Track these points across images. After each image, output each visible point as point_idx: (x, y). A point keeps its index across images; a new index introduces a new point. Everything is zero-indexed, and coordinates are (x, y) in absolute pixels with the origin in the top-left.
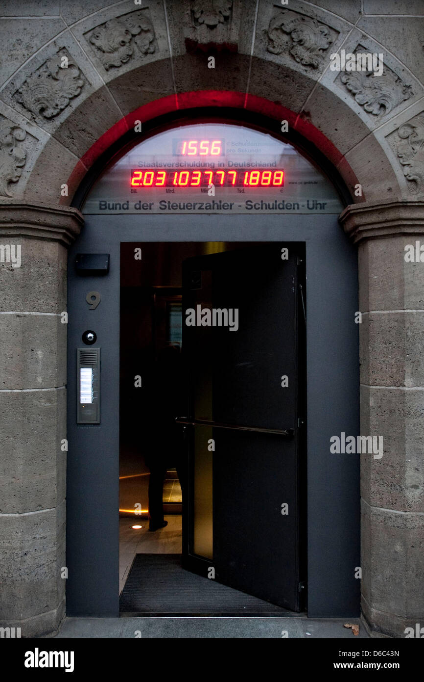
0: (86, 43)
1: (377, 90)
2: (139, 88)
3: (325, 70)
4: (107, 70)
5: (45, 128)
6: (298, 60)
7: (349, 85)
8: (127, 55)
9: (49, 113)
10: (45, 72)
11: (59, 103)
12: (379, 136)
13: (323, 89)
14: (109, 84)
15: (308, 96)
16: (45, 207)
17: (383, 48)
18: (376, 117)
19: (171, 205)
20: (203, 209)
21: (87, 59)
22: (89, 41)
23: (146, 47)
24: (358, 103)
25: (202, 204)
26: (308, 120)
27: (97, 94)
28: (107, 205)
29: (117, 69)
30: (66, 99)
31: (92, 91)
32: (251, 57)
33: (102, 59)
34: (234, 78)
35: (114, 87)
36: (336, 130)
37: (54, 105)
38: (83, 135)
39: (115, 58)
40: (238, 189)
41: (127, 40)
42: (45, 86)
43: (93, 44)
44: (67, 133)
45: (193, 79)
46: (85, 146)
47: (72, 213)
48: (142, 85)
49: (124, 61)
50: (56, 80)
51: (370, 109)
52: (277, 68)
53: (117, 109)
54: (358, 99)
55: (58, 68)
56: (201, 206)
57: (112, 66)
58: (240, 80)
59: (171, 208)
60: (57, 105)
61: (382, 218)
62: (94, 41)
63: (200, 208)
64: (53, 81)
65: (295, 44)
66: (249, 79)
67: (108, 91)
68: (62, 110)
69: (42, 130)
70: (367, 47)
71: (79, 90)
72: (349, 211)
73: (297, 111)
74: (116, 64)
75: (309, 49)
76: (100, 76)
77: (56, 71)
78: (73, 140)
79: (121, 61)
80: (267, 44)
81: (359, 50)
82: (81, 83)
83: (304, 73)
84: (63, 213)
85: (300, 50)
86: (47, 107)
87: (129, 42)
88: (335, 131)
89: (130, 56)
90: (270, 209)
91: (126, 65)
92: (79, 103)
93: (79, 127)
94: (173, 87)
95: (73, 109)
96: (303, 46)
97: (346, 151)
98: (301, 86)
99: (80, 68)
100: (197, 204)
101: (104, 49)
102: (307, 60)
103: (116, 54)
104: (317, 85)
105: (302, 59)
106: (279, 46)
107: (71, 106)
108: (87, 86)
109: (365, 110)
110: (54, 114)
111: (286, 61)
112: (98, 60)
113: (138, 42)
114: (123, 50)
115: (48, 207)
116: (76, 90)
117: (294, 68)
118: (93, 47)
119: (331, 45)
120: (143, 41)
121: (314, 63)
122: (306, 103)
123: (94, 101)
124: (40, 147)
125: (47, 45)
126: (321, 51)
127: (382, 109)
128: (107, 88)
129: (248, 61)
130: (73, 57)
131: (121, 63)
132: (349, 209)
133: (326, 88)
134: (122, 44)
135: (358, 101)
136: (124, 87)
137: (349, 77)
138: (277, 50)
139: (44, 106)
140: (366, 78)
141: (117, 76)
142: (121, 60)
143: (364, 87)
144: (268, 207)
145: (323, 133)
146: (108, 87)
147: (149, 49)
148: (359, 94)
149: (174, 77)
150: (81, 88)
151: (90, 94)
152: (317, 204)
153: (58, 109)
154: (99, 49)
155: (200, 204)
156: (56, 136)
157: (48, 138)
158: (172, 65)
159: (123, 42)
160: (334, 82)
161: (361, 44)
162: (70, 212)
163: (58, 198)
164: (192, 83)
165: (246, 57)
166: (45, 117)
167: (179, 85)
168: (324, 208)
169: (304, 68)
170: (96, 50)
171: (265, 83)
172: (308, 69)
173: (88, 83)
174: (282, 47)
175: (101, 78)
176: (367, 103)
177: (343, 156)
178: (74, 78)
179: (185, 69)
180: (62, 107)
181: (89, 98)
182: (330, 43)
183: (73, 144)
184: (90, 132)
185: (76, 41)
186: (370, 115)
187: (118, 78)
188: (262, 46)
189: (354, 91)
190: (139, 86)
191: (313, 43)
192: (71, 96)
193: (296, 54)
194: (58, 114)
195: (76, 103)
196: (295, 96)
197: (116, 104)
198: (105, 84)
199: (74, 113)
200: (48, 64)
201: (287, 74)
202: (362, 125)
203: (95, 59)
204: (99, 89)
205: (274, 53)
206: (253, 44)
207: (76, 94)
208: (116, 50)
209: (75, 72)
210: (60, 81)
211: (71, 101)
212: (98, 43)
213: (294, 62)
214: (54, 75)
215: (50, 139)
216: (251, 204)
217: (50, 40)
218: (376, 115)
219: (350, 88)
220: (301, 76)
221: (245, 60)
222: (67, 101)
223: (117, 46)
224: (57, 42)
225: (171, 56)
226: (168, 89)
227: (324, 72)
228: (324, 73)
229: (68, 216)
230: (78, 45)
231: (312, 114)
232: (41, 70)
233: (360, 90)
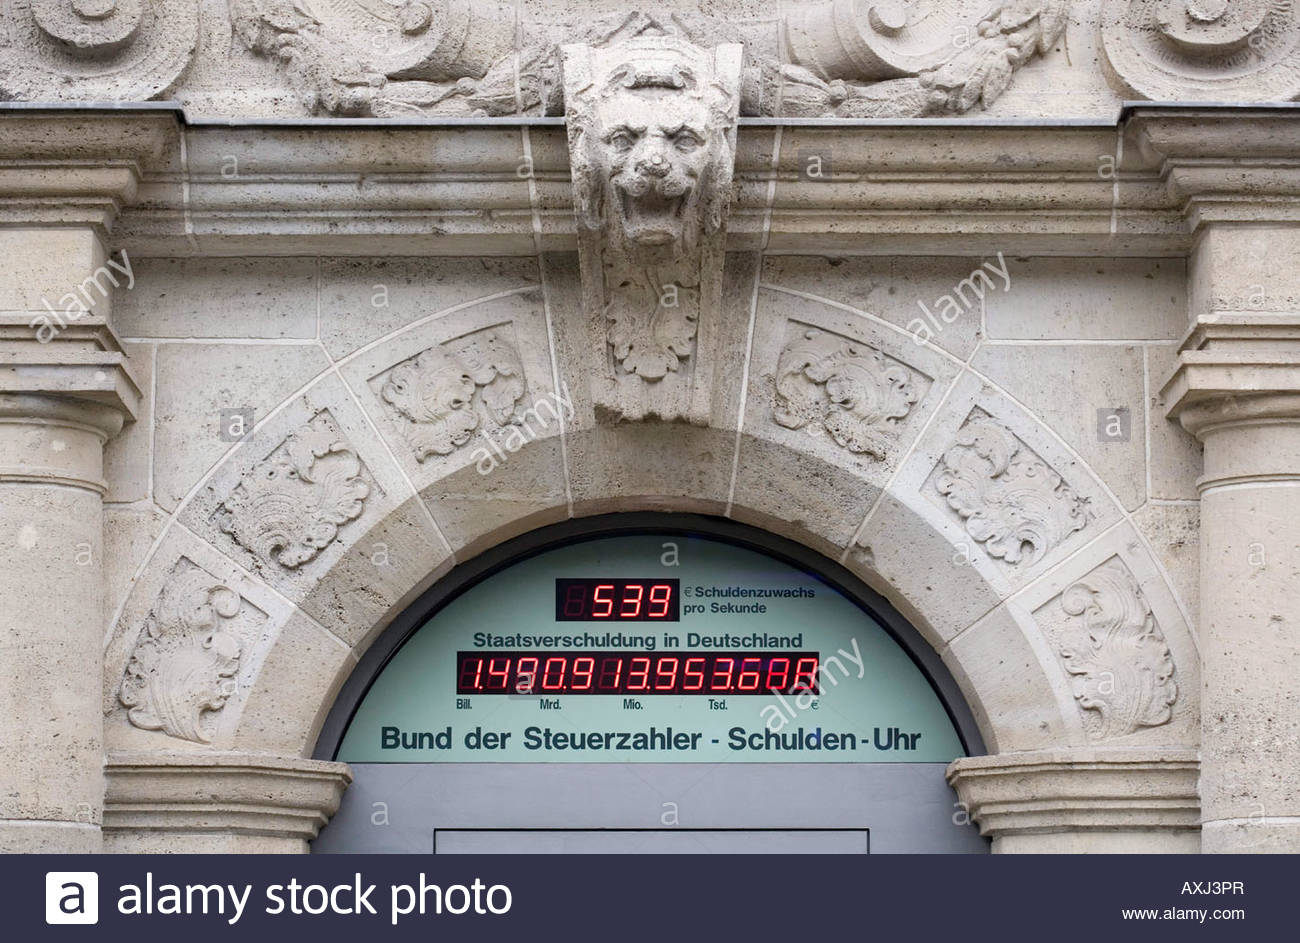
0: (375, 402)
1: (1013, 510)
2: (488, 495)
3: (902, 463)
4: (420, 462)
5: (283, 590)
6: (841, 441)
7: (952, 498)
8: (466, 430)
9: (290, 557)
10: (284, 465)
11: (313, 535)
12: (1019, 609)
13: (895, 505)
14: (424, 494)
15: (864, 516)
16: (286, 767)
17: (1028, 416)
18: (1013, 567)
19: (551, 738)
20: (629, 747)
21: (376, 436)
22: (379, 396)
23: (507, 413)
24: (973, 538)
25: (627, 736)
26: (867, 562)
27: (399, 515)
28: (400, 737)
29: (441, 459)
30: (329, 526)
31: (389, 508)
32: (738, 435)
33: (410, 439)
34: (700, 473)
35: (434, 498)
36: (929, 588)
37: (303, 539)
38: (362, 598)
39: (437, 435)
40: (711, 701)
41: (465, 398)
42: (285, 498)
43: (390, 403)
44: (329, 598)
45: (608, 473)
46: (366, 622)
47: (338, 774)
48: (495, 489)
49: (459, 442)
50: (311, 483)
51: (998, 551)
52: (795, 457)
53: (438, 538)
54: (972, 528)
55: (313, 457)
56: (623, 741)
57: (431, 454)
58: (715, 476)
59: (551, 744)
60: (310, 540)
61: (1026, 792)
62: (391, 395)
63: (620, 746)
64: (301, 484)
65: (833, 407)
66: (734, 475)
67: (423, 506)
68: (320, 550)
69: (278, 594)
70: (993, 414)
71: (359, 506)
72: (957, 772)
73: (843, 544)
74: (441, 450)
75: (865, 418)
76: (404, 475)
77: (310, 464)
78: (340, 610)
79: (453, 443)
80: (774, 404)
81: (975, 418)
82: (362, 490)
83: (855, 471)
84: (318, 777)
85: (843, 419)
86: (289, 544)
87: (469, 402)
88: (928, 591)
89: (472, 431)
90: (786, 747)
91: (462, 450)
92: (360, 536)
93: (356, 585)
94: (565, 490)
95: (346, 549)
96: (850, 412)
97: (954, 633)
98: (849, 497)
99: (362, 457)
100: (613, 735)
101: (414, 415)
102: (861, 442)
103: (440, 426)
104: (883, 495)
105: (850, 441)
106: (800, 413)
107: (339, 542)
108: (377, 498)
109: (989, 554)
110: (305, 558)
111: (815, 443)
112: (402, 439)
113: (490, 401)
114: (458, 420)
115: (291, 768)
116: (352, 507)
117: (833, 461)
118: (389, 409)
119: (914, 407)
120: (500, 399)
121: (876, 450)
122: (862, 529)
123: (390, 529)
124: (274, 633)
125: (287, 403)
126: (893, 421)
127: (1027, 549)
128: (419, 500)
129: (732, 442)
130: (346, 431)
131: (452, 446)
132: (957, 767)
133: (903, 506)
134: (455, 406)
135: (973, 534)
136: (459, 496)
137: (955, 481)
138: (793, 421)
139: (281, 541)
140: (993, 482)
141: (443, 476)
142: (453, 439)
143: (985, 501)
144: (781, 742)
145: (902, 592)
146: (423, 498)
147: (513, 414)
148: (974, 518)
149: (566, 472)
150: (362, 500)
151: (384, 517)
152: (898, 737)
153: (311, 547)
154: (403, 414)
155: (619, 735)
156: (308, 607)
157: (291, 612)
158: (564, 447)
159: (457, 402)
160: (920, 490)
161: (979, 405)
162: (334, 774)
163: (303, 737)
164: (607, 479)
165: (728, 436)
166: (284, 565)
167: (577, 486)
168: (914, 747)
169: (855, 459)
170: (395, 416)
171: (770, 484)
172: (864, 460)
173: (377, 490)
174: (806, 414)
175: (408, 480)
176: (993, 536)
177: (947, 644)
178: (348, 479)
179: (592, 455)
180: (322, 544)
181: (381, 523)
182: (912, 403)
183: (340, 618)
184: (378, 592)
185: (353, 395)
186: (1000, 562)
187: (445, 479)
188: (762, 411)
189: (965, 512)
190: (488, 491)
191: (875, 405)
192: (341, 520)
193: (837, 430)
194: (312, 559)
195: (352, 536)
196: (836, 512)
197: (437, 529)
198: (415, 492)
199: (347, 557)
200: (291, 446)
201: (819, 472)
202: (983, 587)
203: (395, 437)
204: (404, 504)
205: (786, 427)
206: (742, 407)
207: (353, 515)
208: (440, 417)
209: (349, 466)
210: (316, 486)
211: (341, 529)
212: (401, 402)
213: (833, 444)
214: (304, 473)
215: (295, 613)
216: (743, 736)
217: (294, 393)
218: (1014, 563)
219: (956, 504)
220: (847, 476)
221: (724, 439)
222: (332, 530)
223: (444, 410)
224: (309, 399)
225: (562, 432)
226: (551, 494)
227: (899, 467)
228: (897, 471)
229: (328, 781)
230: (355, 404)
231: (873, 549)
232: (274, 460)
233: (978, 510)
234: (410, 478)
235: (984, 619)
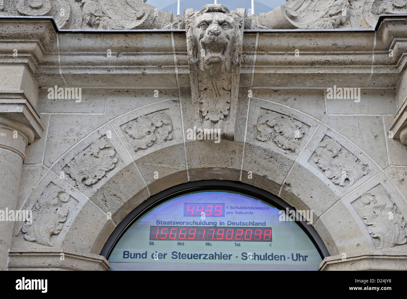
0: (122, 132)
1: (341, 168)
2: (159, 165)
3: (301, 153)
4: (136, 151)
5: (85, 193)
6: (280, 145)
7: (319, 164)
8: (152, 141)
9: (88, 182)
10: (90, 152)
11: (97, 174)
12: (346, 202)
13: (299, 167)
14: (137, 162)
15: (288, 172)
16: (79, 255)
17: (344, 138)
18: (342, 188)
19: (181, 255)
20: (207, 259)
21: (121, 143)
22: (123, 131)
23: (166, 136)
24: (328, 177)
25: (206, 255)
26: (289, 190)
27: (127, 169)
28: (129, 254)
29: (143, 151)
30: (103, 172)
31: (124, 166)
32: (244, 144)
33: (132, 144)
34: (232, 158)
35: (140, 164)
36: (312, 197)
37: (93, 176)
38: (114, 198)
39: (143, 143)
40: (235, 243)
41: (152, 131)
42: (88, 162)
43: (127, 133)
44: (102, 197)
45: (200, 158)
46: (115, 208)
47: (100, 260)
48: (162, 163)
49: (149, 145)
50: (98, 158)
51: (337, 182)
52: (264, 151)
53: (142, 179)
54: (327, 174)
55: (99, 149)
56: (205, 257)
57: (140, 149)
58: (236, 159)
59: (181, 257)
60: (96, 176)
61: (354, 268)
62: (128, 130)
63: (204, 258)
64: (95, 158)
65: (277, 134)
66: (243, 159)
67: (136, 167)
68: (99, 180)
69: (82, 194)
70: (331, 137)
71: (114, 165)
72: (326, 262)
73: (280, 183)
74: (143, 147)
75: (288, 138)
76: (130, 155)
77: (98, 151)
78: (106, 202)
79: (147, 145)
80: (256, 134)
81: (325, 138)
82: (115, 160)
83: (285, 155)
84: (92, 260)
85: (280, 138)
86: (88, 177)
87: (153, 132)
88: (311, 198)
89: (154, 142)
90: (261, 260)
91: (150, 148)
92: (113, 175)
93: (111, 193)
94: (186, 165)
95: (108, 179)
96: (283, 136)
97: (321, 214)
98: (283, 165)
99: (116, 150)
100: (202, 254)
101: (134, 136)
102: (287, 146)
103: (143, 140)
104: (295, 163)
105: (282, 146)
106: (265, 136)
107: (106, 177)
108: (120, 163)
109: (333, 183)
110: (93, 182)
111: (270, 146)
112: (130, 144)
113: (160, 132)
114: (149, 138)
115: (80, 255)
116: (111, 166)
117: (277, 152)
118: (127, 135)
119: (304, 135)
120: (163, 133)
121: (292, 148)
122: (287, 177)
123: (124, 174)
124: (80, 207)
125: (92, 133)
126: (297, 139)
127: (347, 181)
128: (135, 164)
129: (242, 146)
130: (111, 142)
131: (147, 147)
132: (326, 260)
133: (302, 166)
134: (149, 133)
135: (328, 176)
136: (149, 164)
137: (319, 158)
138: (263, 139)
139: (86, 177)
140: (333, 159)
141: (143, 156)
142: (147, 144)
143: (331, 165)
144: (259, 258)
145: (302, 199)
146: (136, 164)
147: (168, 137)
148: (327, 170)
149: (186, 157)
150: (115, 163)
151: (122, 169)
152: (300, 256)
153: (96, 178)
154: (131, 136)
155: (204, 254)
156: (93, 198)
157: (87, 200)
158: (185, 148)
159: (149, 132)
160: (308, 161)
161: (327, 134)
162: (99, 260)
163: (90, 248)
164: (200, 161)
165: (241, 144)
166: (86, 185)
167: (189, 163)
168: (305, 260)
169: (285, 151)
170: (128, 137)
171: (255, 162)
172: (288, 152)
173: (120, 160)
174: (267, 137)
175: (131, 157)
176: (334, 177)
177: (319, 218)
178: (111, 157)
179: (195, 151)
180: (100, 177)
181: (121, 171)
182: (304, 134)
183: (106, 205)
184: (120, 197)
185: (114, 130)
186: (338, 186)
187: (144, 157)
188: (252, 136)
189: (324, 168)
190: (159, 163)
191: (291, 133)
192: (107, 170)
193: (278, 142)
194: (96, 183)
195: (110, 175)
196: (278, 171)
197: (141, 176)
198: (133, 161)
199: (108, 182)
200: (92, 146)
201: (272, 156)
202: (332, 194)
203: (128, 143)
204: (129, 165)
205: (261, 141)
206: (246, 134)
207: (111, 168)
208: (143, 137)
209: (112, 152)
210: (99, 159)
211: (107, 173)
212: (130, 132)
213: (277, 147)
214: (96, 154)
215: (88, 201)
216: (246, 255)
217: (95, 130)
218: (342, 186)
219: (321, 166)
220: (282, 157)
221: (240, 145)
222: (104, 173)
223: (145, 134)
224: (99, 132)
225: (184, 142)
226: (181, 166)
227: (300, 154)
228: (300, 155)
229: (96, 262)
230: (115, 133)
231: (291, 185)
232: (86, 150)
233: (329, 168)
234: (132, 157)
235: (333, 207)
